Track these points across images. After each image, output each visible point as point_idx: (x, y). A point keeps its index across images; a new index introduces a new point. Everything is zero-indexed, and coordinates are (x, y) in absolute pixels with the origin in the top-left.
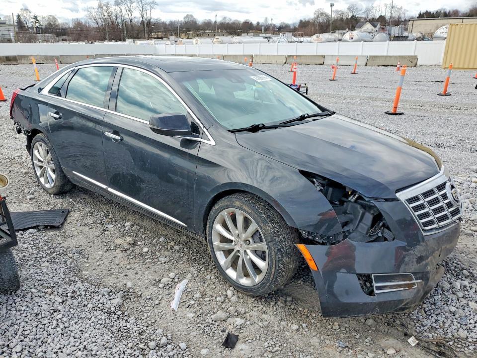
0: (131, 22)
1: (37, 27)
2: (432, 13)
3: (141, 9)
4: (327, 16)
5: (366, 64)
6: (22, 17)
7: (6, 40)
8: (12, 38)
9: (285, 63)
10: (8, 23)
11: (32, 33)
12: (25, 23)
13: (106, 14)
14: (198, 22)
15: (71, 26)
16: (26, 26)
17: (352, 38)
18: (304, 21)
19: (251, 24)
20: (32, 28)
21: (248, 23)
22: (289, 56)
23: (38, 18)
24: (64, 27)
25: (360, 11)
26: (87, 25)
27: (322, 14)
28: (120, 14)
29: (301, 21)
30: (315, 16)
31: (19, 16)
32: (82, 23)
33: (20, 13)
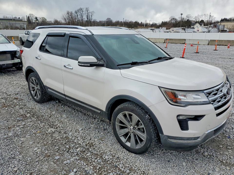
0: (82, 21)
1: (37, 23)
2: (227, 19)
3: (87, 15)
4: (176, 19)
5: (208, 44)
6: (30, 18)
7: (22, 28)
8: (25, 27)
9: (164, 43)
10: (23, 20)
11: (35, 25)
12: (31, 20)
13: (70, 17)
14: (113, 22)
15: (53, 22)
16: (32, 22)
17: (198, 31)
18: (164, 22)
19: (138, 23)
20: (35, 23)
21: (137, 22)
22: (167, 39)
23: (38, 19)
24: (50, 23)
25: (192, 17)
26: (60, 22)
27: (173, 19)
28: (77, 17)
29: (163, 22)
30: (170, 20)
31: (28, 17)
32: (58, 21)
33: (29, 16)
